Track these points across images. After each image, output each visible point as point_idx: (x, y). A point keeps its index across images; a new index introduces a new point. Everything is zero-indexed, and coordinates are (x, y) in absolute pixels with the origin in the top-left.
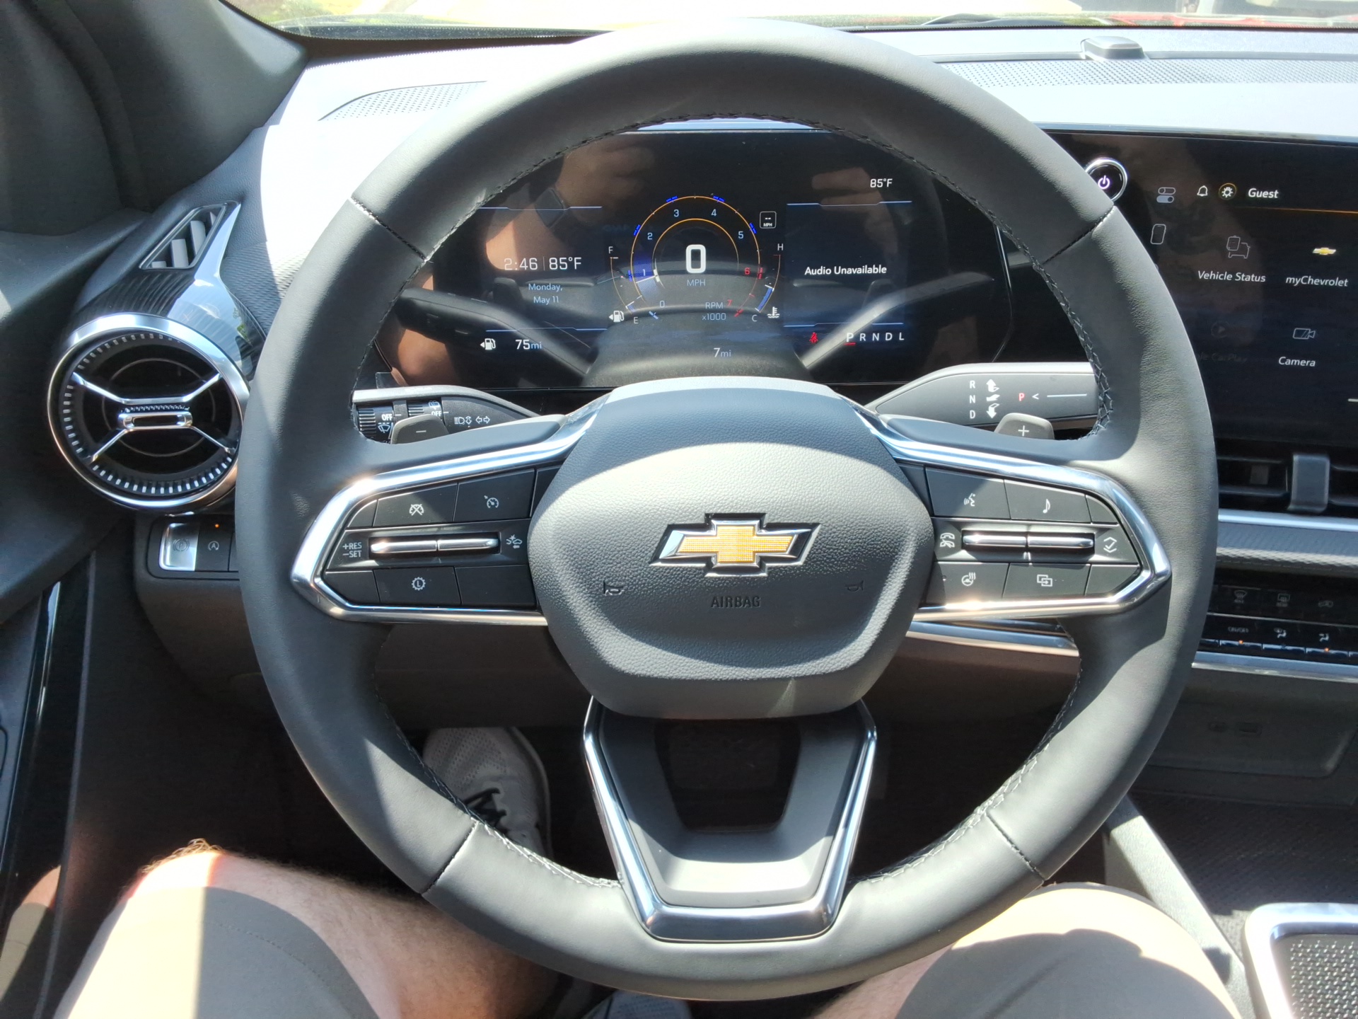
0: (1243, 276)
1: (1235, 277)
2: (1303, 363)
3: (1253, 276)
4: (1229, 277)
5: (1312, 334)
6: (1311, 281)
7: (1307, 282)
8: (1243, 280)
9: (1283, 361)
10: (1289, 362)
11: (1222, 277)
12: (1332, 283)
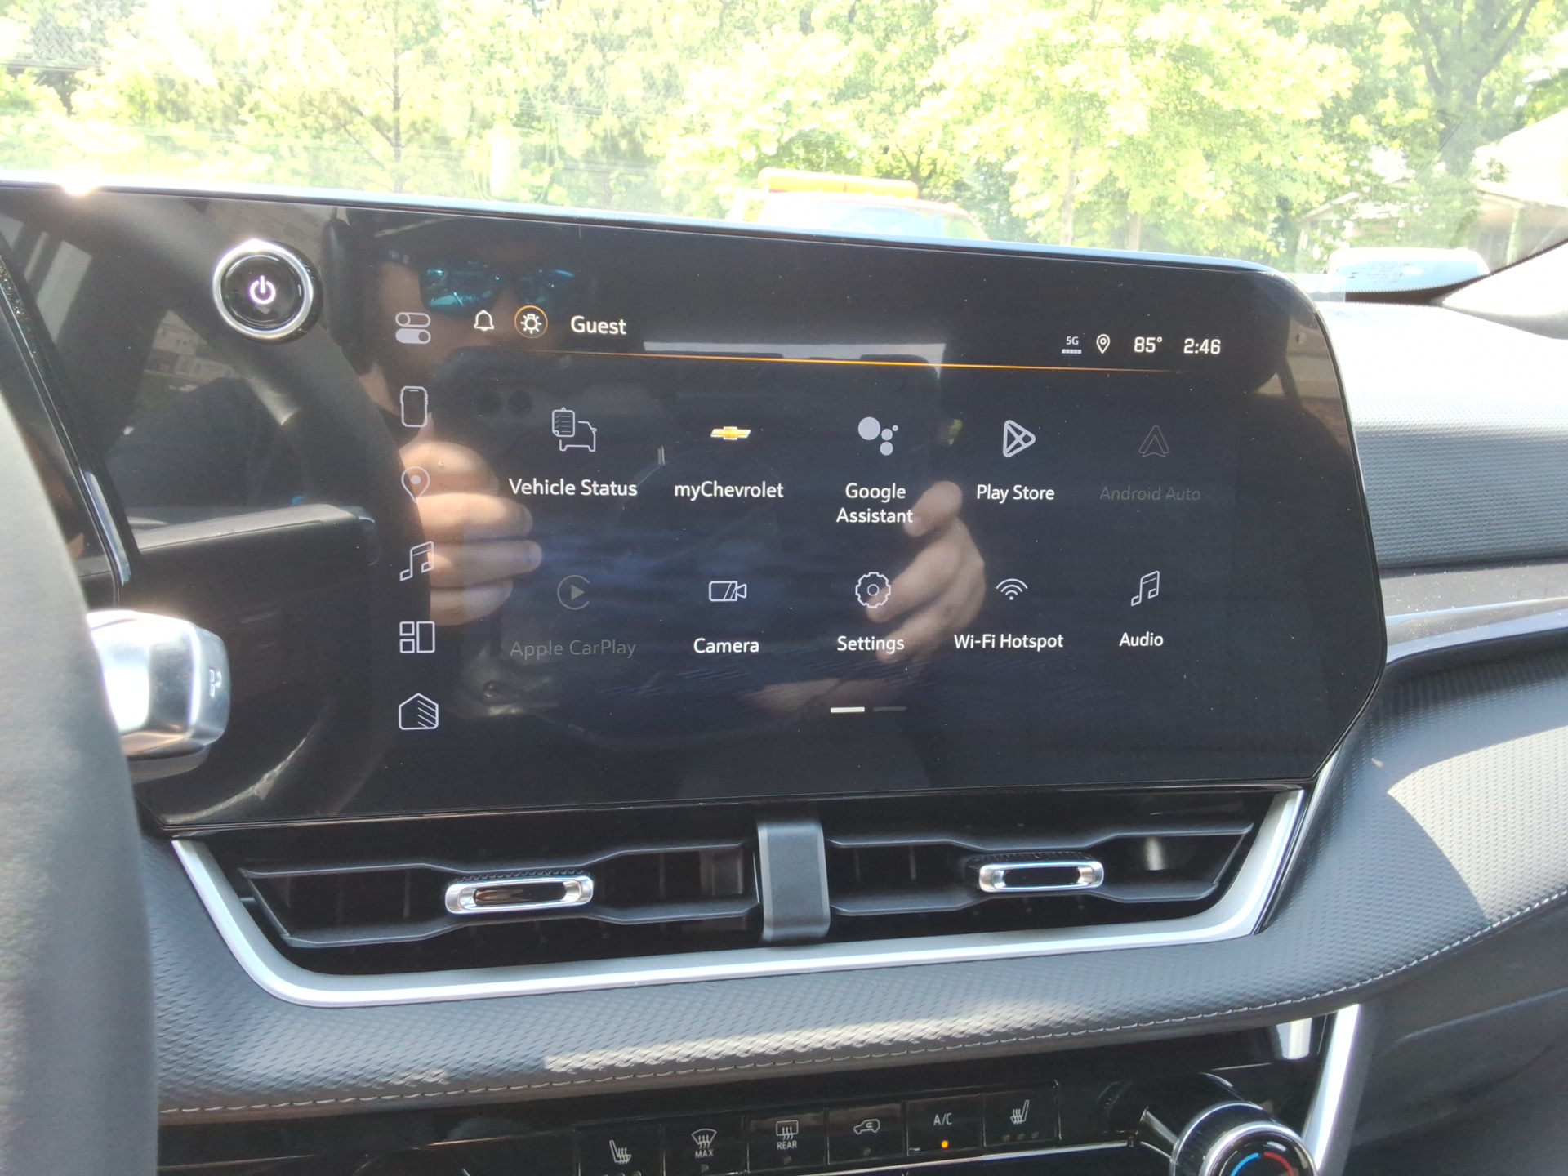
0: (595, 485)
1: (580, 489)
2: (737, 647)
3: (613, 485)
4: (569, 489)
5: (741, 591)
6: (719, 491)
7: (712, 492)
8: (596, 493)
9: (702, 646)
10: (712, 648)
11: (557, 489)
12: (756, 492)
